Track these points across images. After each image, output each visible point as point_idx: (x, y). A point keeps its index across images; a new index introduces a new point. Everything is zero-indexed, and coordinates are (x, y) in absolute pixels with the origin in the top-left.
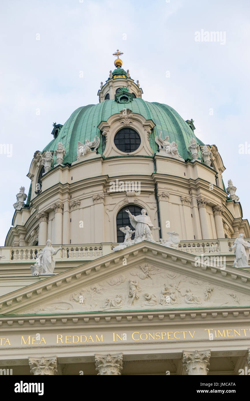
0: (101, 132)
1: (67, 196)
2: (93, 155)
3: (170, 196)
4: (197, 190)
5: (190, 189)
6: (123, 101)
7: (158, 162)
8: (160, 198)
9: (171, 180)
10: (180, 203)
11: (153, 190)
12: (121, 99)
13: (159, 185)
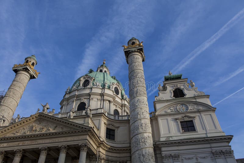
3: (94, 99)
4: (103, 96)
7: (93, 89)
8: (90, 100)
11: (89, 97)
13: (91, 96)
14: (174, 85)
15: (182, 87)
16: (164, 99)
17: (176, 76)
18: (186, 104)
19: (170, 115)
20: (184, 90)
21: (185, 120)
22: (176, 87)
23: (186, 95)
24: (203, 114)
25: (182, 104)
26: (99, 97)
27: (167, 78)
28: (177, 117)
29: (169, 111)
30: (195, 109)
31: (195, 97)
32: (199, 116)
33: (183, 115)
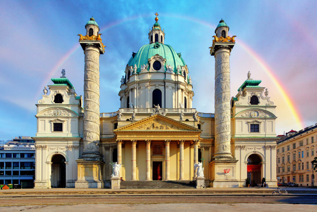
0: (149, 62)
1: (138, 84)
2: (146, 71)
3: (169, 87)
4: (177, 84)
5: (175, 84)
6: (156, 48)
7: (166, 74)
8: (166, 87)
9: (171, 81)
10: (172, 89)
11: (164, 84)
12: (156, 47)
13: (166, 83)
14: (252, 92)
15: (258, 95)
16: (242, 105)
17: (256, 82)
18: (258, 111)
19: (244, 119)
20: (259, 98)
21: (254, 124)
22: (253, 94)
23: (260, 103)
24: (267, 120)
25: (255, 111)
26: (173, 85)
27: (248, 83)
28: (249, 121)
29: (244, 115)
30: (263, 116)
31: (265, 107)
32: (264, 122)
33: (254, 120)
